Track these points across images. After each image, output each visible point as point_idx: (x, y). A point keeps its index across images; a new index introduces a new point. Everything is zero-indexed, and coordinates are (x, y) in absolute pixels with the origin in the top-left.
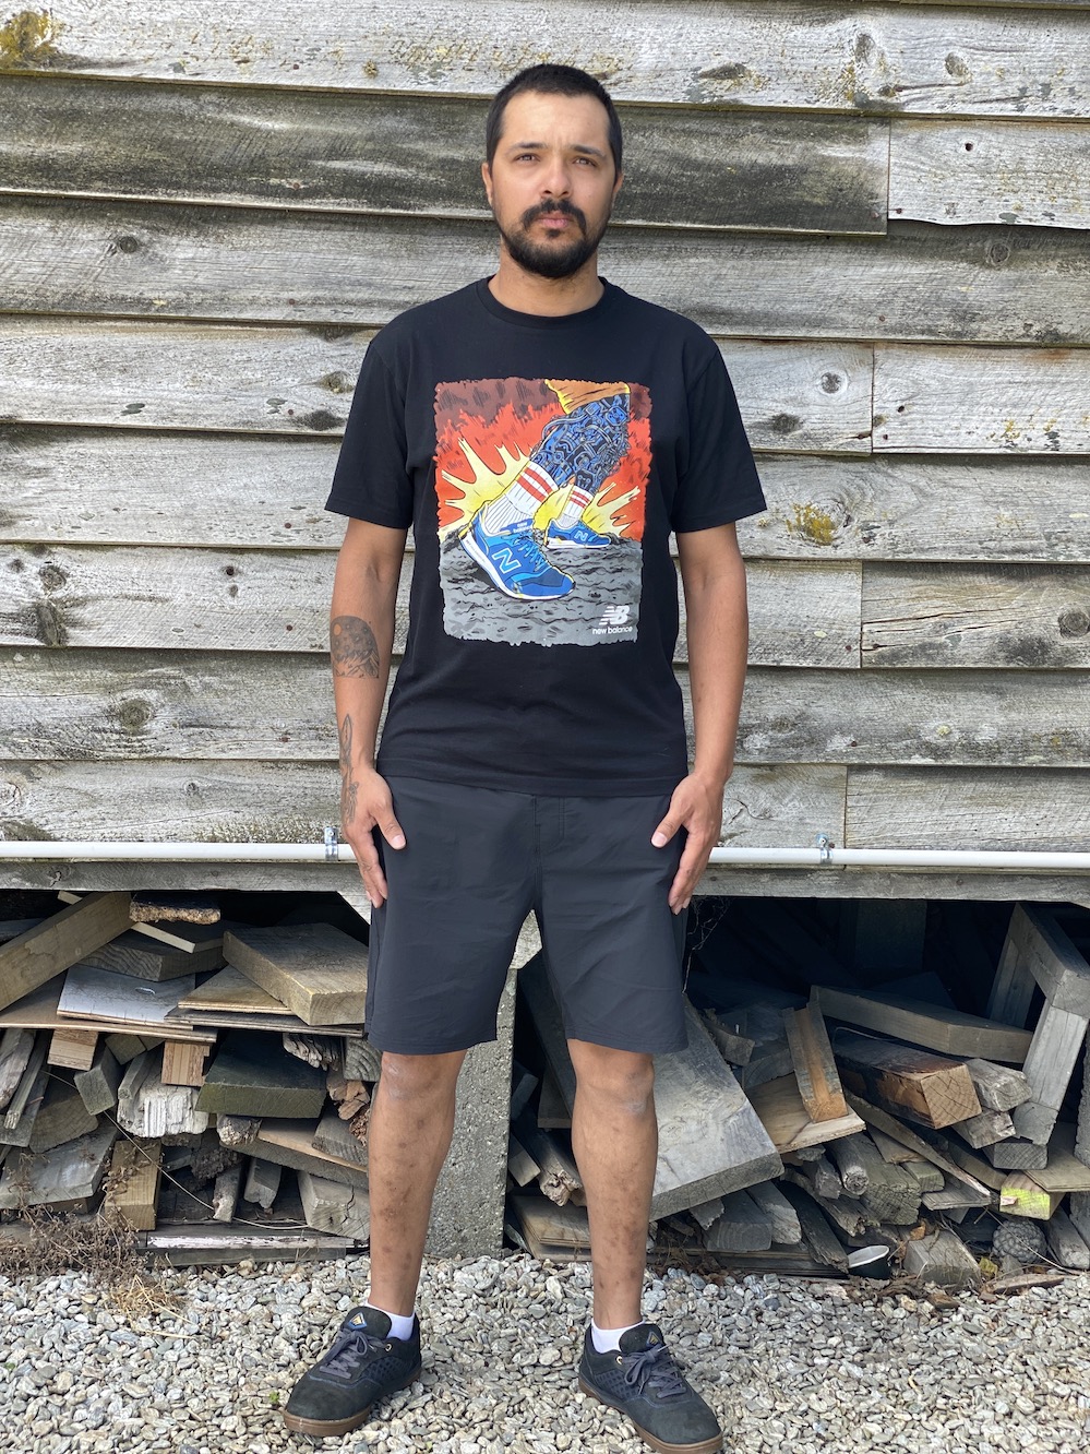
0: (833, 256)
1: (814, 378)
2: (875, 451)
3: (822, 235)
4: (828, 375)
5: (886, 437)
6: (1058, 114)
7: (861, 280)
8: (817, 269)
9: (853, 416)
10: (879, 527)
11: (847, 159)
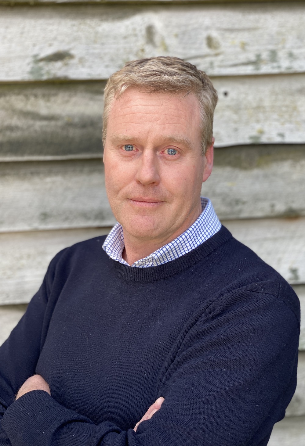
6: (283, 70)
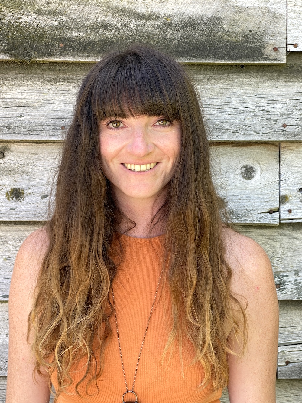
0: (247, 81)
1: (235, 170)
2: (282, 222)
3: (237, 65)
4: (246, 167)
5: (290, 211)
7: (268, 98)
8: (234, 90)
9: (265, 197)
10: (287, 276)
11: (255, 9)
